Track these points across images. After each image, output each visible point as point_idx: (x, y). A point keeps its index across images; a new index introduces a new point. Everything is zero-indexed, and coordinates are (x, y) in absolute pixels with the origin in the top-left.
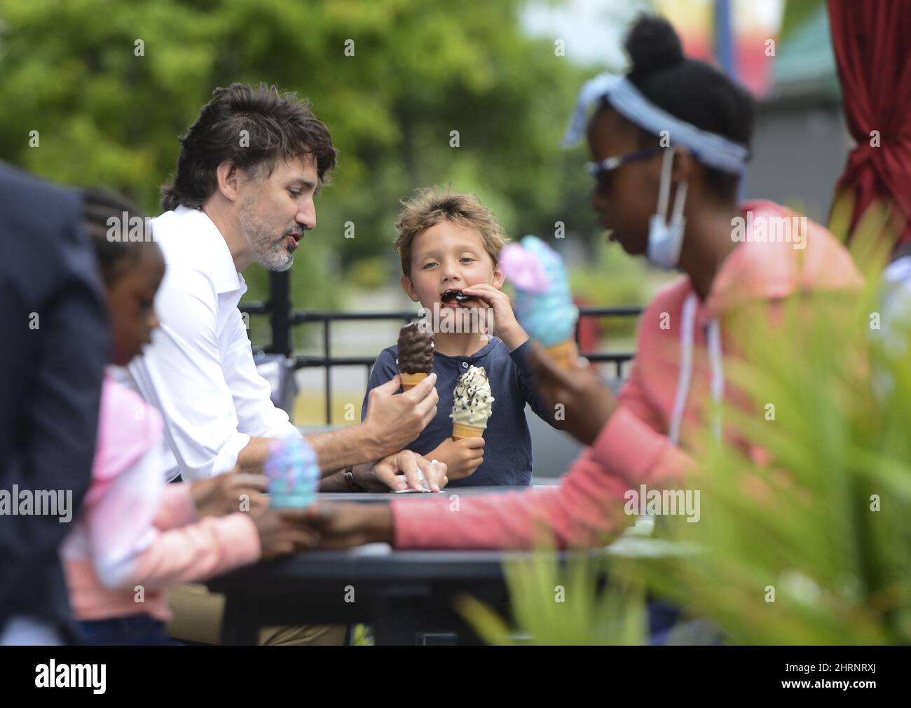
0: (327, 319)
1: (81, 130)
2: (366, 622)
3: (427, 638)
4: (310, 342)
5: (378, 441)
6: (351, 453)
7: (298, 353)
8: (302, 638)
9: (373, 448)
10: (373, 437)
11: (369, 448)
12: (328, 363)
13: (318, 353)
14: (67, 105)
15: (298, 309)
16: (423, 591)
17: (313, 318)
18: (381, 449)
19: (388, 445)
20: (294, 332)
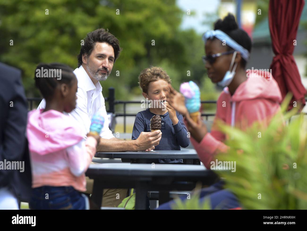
0: (125, 103)
1: (57, 50)
2: (134, 188)
3: (151, 193)
4: (120, 109)
5: (138, 145)
6: (130, 147)
7: (116, 113)
8: (116, 191)
9: (136, 146)
10: (137, 144)
11: (135, 146)
12: (125, 115)
13: (122, 112)
14: (53, 44)
15: (116, 100)
16: (150, 179)
17: (121, 103)
18: (139, 148)
19: (141, 147)
20: (115, 106)
